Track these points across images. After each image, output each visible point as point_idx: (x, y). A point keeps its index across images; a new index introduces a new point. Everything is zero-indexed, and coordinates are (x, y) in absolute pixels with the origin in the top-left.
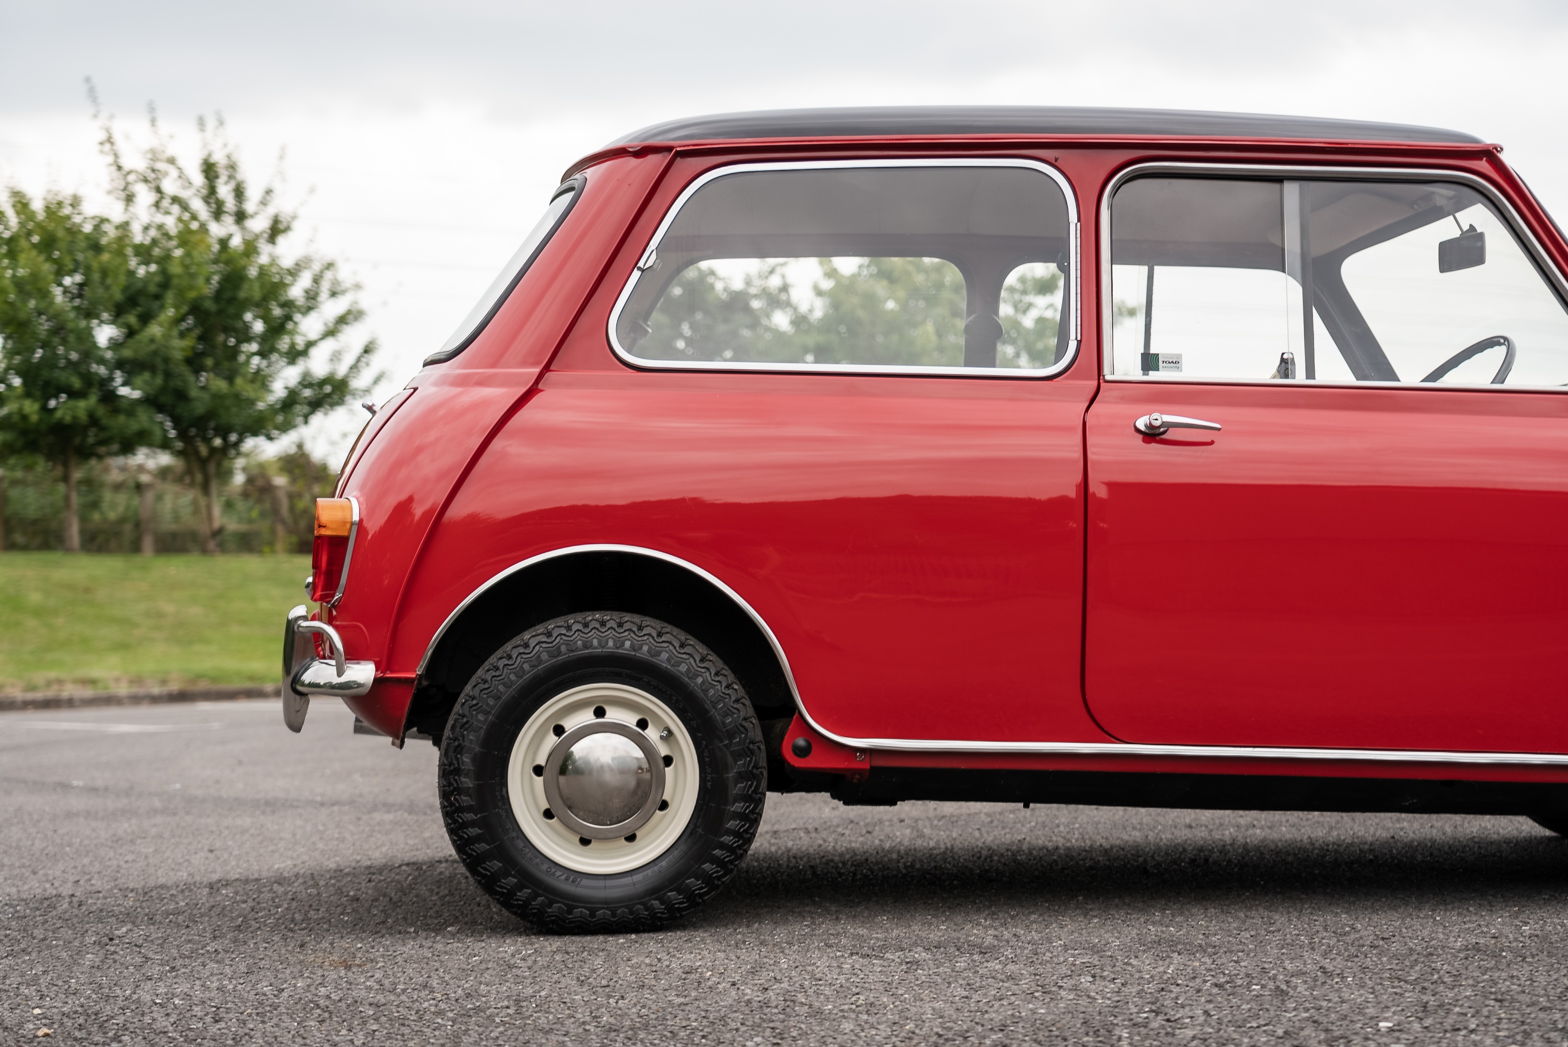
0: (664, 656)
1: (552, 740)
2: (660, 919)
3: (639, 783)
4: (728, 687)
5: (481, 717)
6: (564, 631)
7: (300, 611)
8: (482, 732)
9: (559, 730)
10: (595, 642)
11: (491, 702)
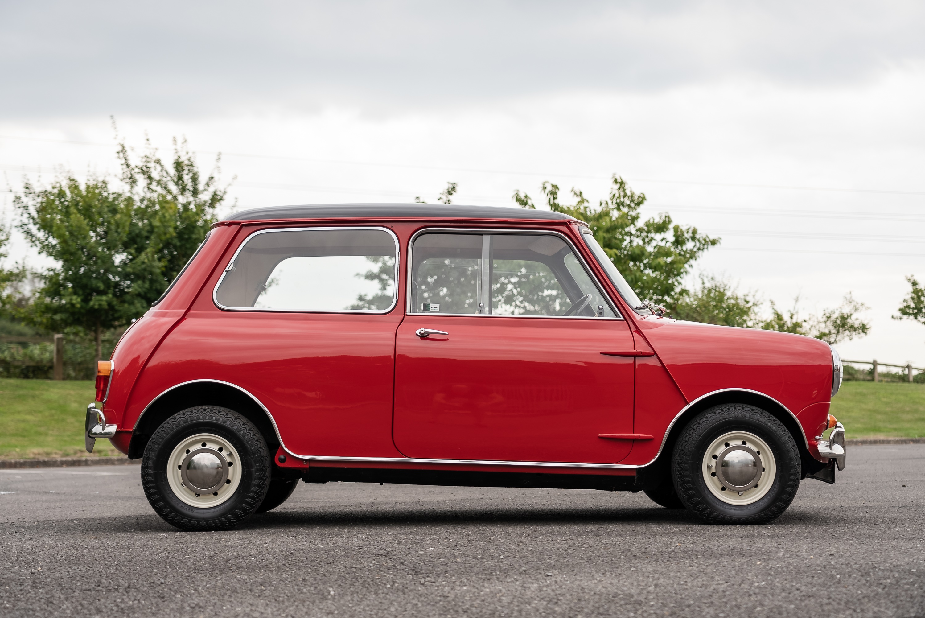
0: (228, 423)
1: (185, 455)
2: (226, 526)
3: (218, 473)
4: (253, 435)
5: (156, 446)
6: (189, 413)
7: (92, 405)
8: (157, 452)
9: (188, 451)
10: (201, 417)
11: (160, 440)
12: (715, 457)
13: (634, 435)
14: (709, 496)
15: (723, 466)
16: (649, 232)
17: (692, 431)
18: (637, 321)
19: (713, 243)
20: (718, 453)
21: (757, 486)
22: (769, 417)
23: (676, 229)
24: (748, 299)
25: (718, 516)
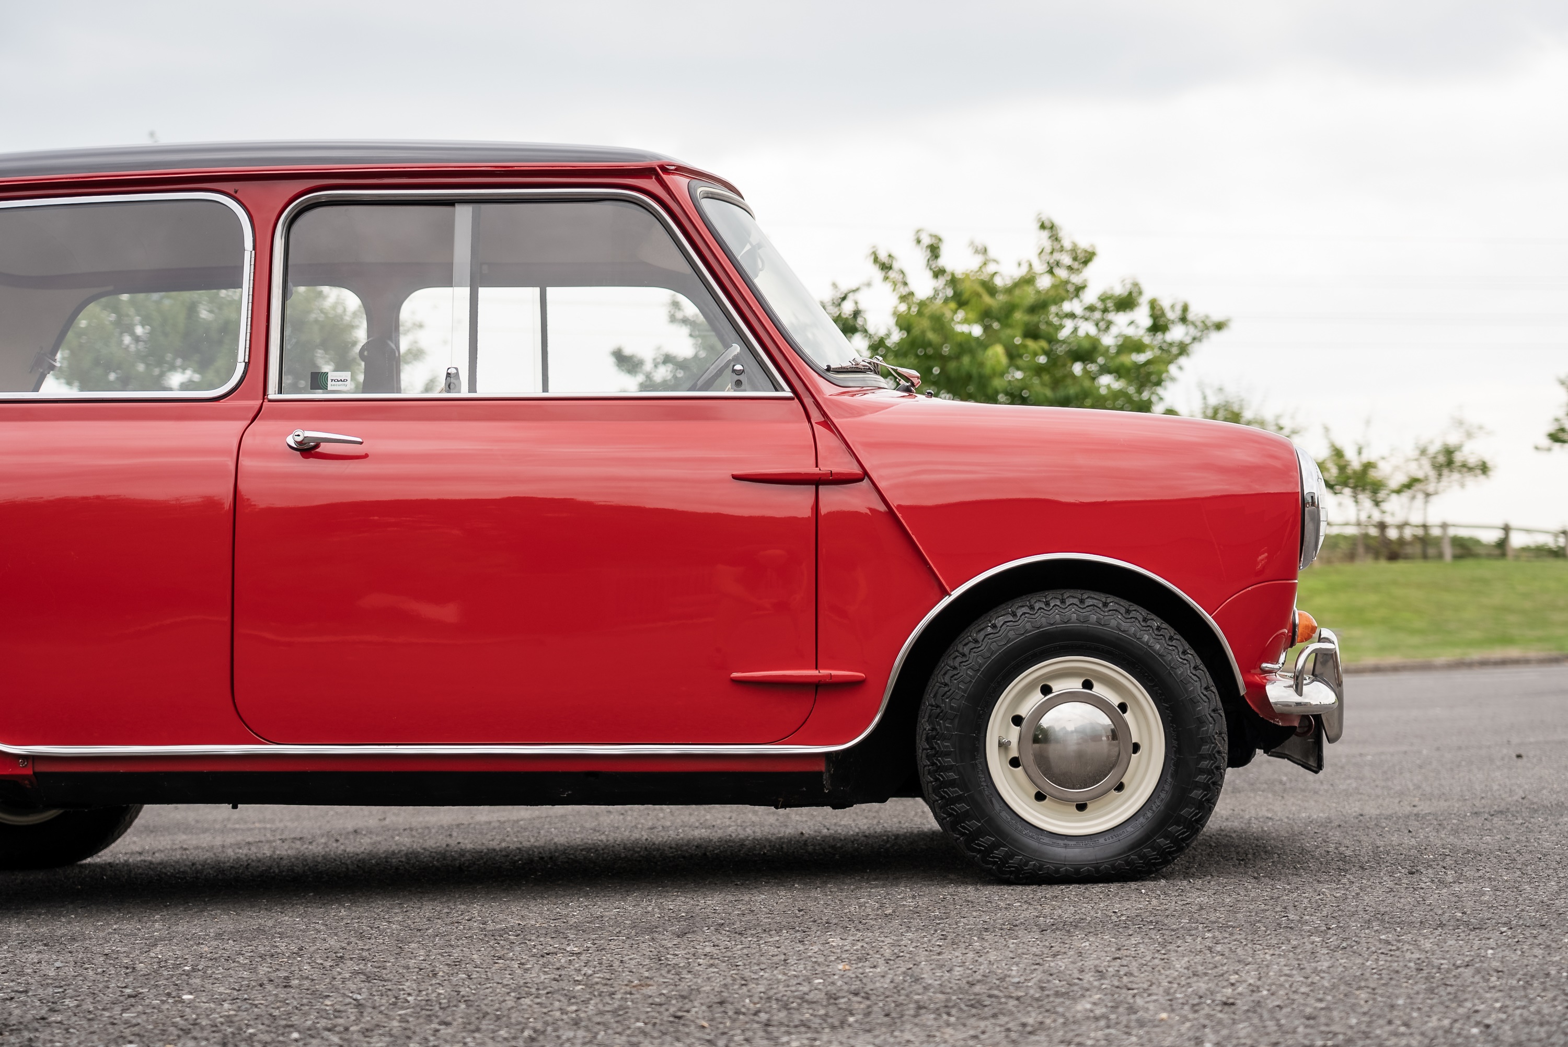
12: (1017, 720)
13: (814, 672)
14: (1004, 814)
15: (1036, 740)
16: (1105, 310)
17: (959, 660)
18: (825, 400)
19: (1219, 326)
20: (1025, 710)
21: (1120, 787)
22: (1145, 620)
23: (1153, 304)
24: (1282, 422)
25: (1026, 864)
